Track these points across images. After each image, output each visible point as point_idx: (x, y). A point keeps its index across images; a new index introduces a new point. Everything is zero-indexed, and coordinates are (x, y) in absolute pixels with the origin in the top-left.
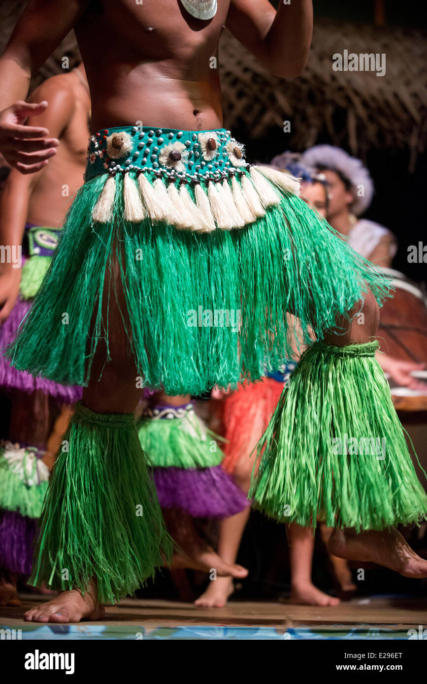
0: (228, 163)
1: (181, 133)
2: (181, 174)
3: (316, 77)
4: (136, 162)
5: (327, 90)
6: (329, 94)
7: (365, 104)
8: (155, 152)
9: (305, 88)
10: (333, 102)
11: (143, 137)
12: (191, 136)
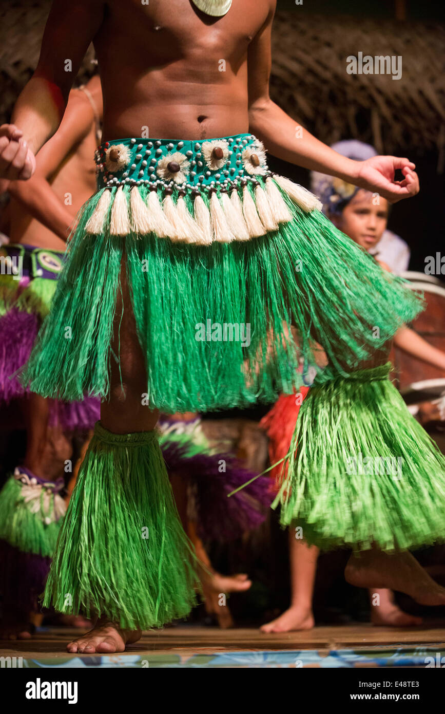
0: (242, 171)
1: (181, 143)
2: (181, 185)
3: (336, 77)
4: (133, 175)
5: (349, 90)
6: (351, 94)
7: (389, 103)
8: (152, 164)
9: (325, 89)
10: (355, 102)
11: (141, 149)
12: (193, 146)
